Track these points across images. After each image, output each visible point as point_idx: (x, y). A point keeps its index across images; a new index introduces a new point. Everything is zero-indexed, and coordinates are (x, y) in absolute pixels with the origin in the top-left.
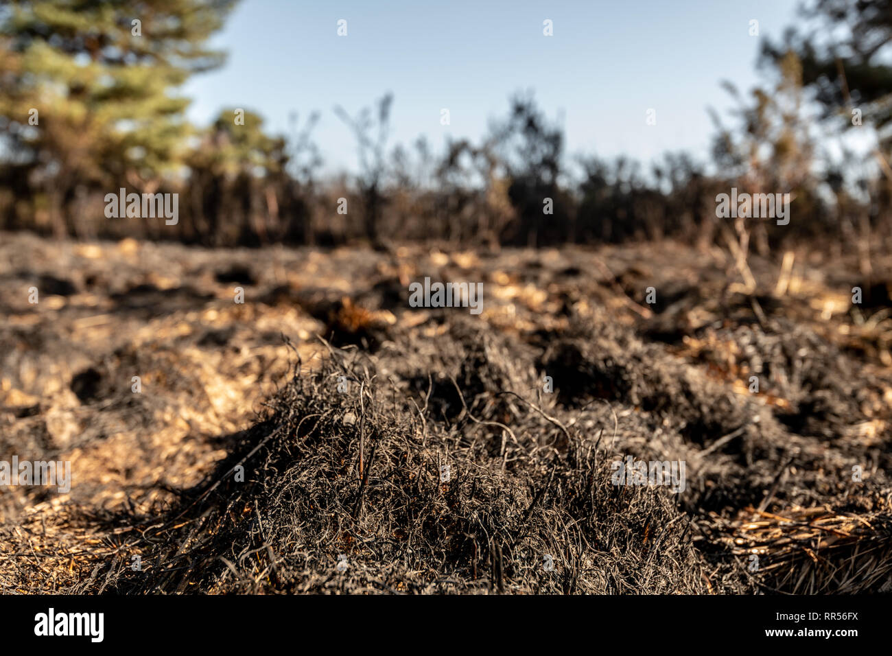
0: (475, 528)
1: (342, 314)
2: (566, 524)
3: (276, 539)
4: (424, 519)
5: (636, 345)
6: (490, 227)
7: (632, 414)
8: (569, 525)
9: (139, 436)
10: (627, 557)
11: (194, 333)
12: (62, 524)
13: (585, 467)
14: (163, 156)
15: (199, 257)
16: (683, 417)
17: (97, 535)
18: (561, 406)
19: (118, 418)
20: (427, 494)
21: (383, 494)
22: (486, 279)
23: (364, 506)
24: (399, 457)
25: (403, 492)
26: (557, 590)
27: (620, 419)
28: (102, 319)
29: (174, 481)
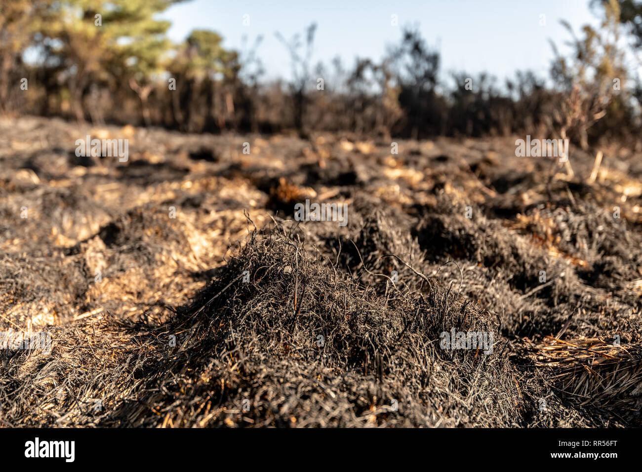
0: (367, 343)
1: (279, 190)
2: (425, 343)
3: (242, 345)
4: (334, 336)
5: (482, 220)
6: (385, 123)
7: (475, 268)
8: (427, 344)
9: (145, 270)
10: (464, 365)
11: (177, 197)
12: (103, 328)
13: (440, 306)
14: (152, 65)
15: (177, 140)
16: (511, 271)
17: (126, 337)
18: (427, 262)
19: (131, 258)
20: (337, 320)
21: (308, 318)
22: (380, 162)
23: (296, 326)
24: (319, 296)
25: (322, 319)
26: (417, 384)
27: (467, 272)
28: (114, 185)
29: (169, 301)
